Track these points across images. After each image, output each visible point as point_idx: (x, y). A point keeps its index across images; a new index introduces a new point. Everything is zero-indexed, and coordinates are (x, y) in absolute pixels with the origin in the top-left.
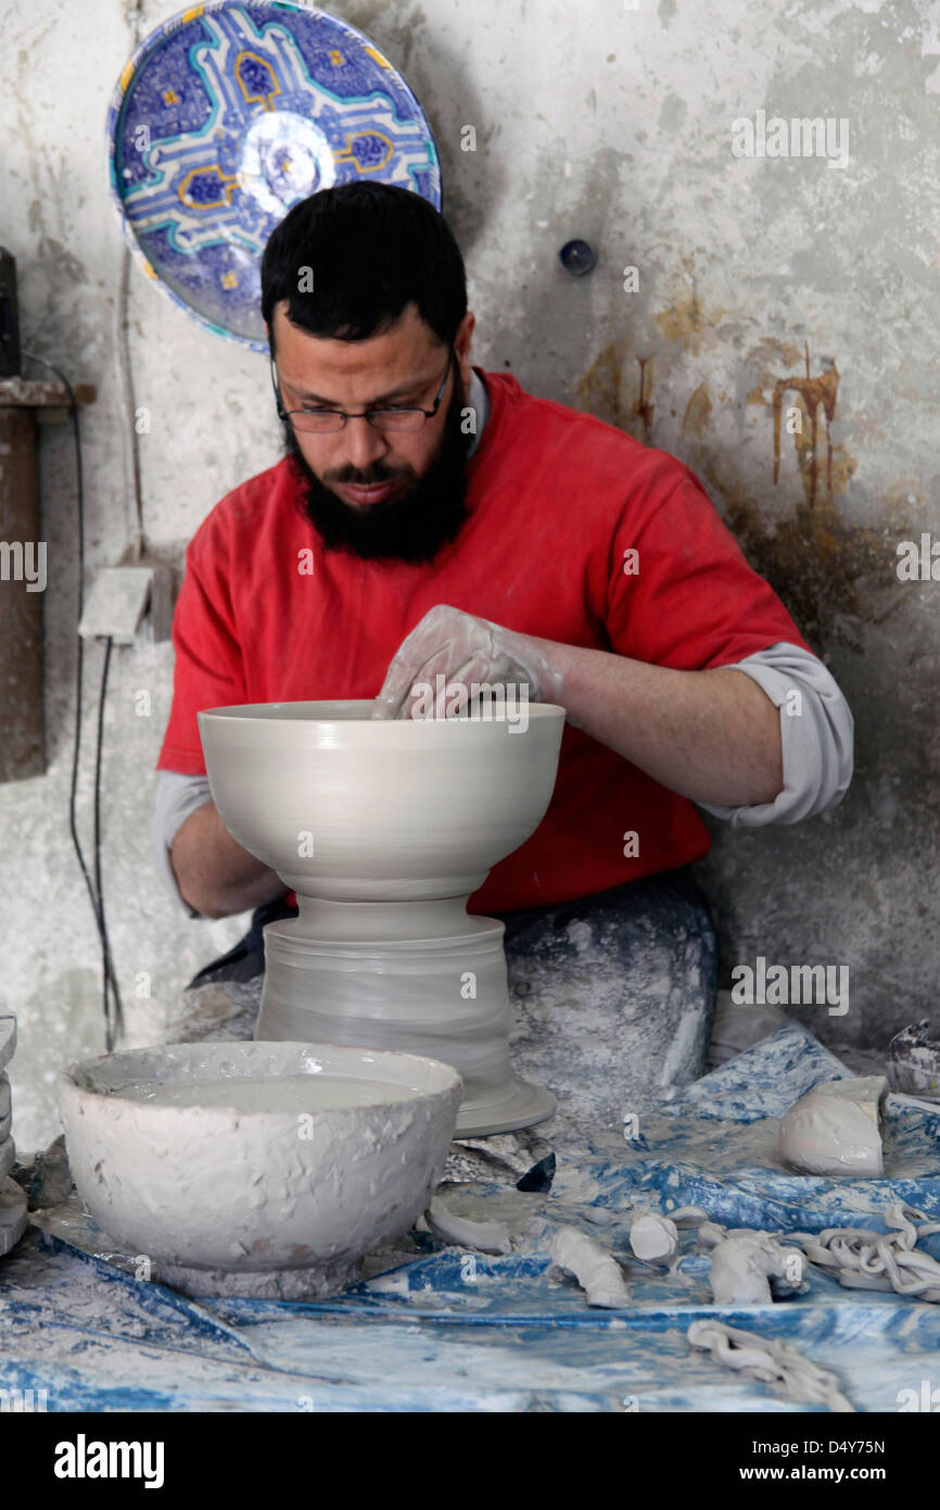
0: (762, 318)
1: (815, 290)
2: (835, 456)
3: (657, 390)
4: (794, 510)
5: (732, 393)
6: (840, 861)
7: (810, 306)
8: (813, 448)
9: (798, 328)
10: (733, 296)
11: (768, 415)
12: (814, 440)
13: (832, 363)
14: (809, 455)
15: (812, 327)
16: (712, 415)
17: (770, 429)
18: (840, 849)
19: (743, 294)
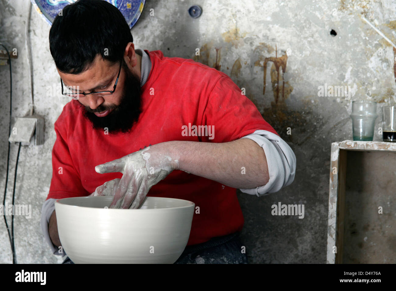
0: (260, 36)
1: (280, 26)
2: (285, 85)
3: (222, 60)
4: (270, 104)
5: (249, 62)
6: (284, 230)
7: (278, 32)
8: (278, 82)
9: (273, 40)
10: (250, 27)
11: (262, 70)
12: (278, 79)
13: (285, 52)
14: (276, 85)
15: (278, 39)
16: (242, 69)
17: (262, 76)
18: (284, 226)
19: (254, 27)
